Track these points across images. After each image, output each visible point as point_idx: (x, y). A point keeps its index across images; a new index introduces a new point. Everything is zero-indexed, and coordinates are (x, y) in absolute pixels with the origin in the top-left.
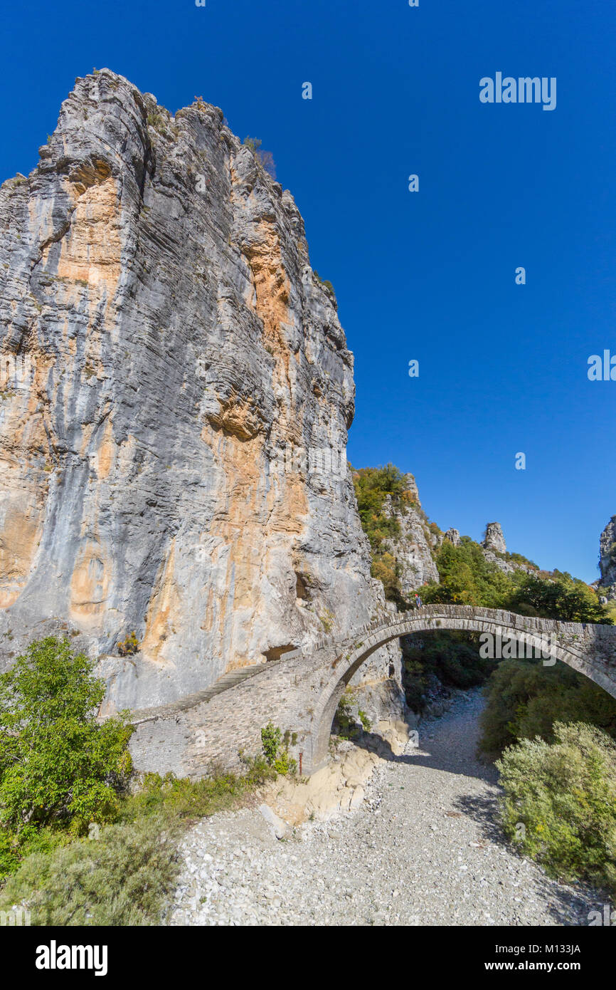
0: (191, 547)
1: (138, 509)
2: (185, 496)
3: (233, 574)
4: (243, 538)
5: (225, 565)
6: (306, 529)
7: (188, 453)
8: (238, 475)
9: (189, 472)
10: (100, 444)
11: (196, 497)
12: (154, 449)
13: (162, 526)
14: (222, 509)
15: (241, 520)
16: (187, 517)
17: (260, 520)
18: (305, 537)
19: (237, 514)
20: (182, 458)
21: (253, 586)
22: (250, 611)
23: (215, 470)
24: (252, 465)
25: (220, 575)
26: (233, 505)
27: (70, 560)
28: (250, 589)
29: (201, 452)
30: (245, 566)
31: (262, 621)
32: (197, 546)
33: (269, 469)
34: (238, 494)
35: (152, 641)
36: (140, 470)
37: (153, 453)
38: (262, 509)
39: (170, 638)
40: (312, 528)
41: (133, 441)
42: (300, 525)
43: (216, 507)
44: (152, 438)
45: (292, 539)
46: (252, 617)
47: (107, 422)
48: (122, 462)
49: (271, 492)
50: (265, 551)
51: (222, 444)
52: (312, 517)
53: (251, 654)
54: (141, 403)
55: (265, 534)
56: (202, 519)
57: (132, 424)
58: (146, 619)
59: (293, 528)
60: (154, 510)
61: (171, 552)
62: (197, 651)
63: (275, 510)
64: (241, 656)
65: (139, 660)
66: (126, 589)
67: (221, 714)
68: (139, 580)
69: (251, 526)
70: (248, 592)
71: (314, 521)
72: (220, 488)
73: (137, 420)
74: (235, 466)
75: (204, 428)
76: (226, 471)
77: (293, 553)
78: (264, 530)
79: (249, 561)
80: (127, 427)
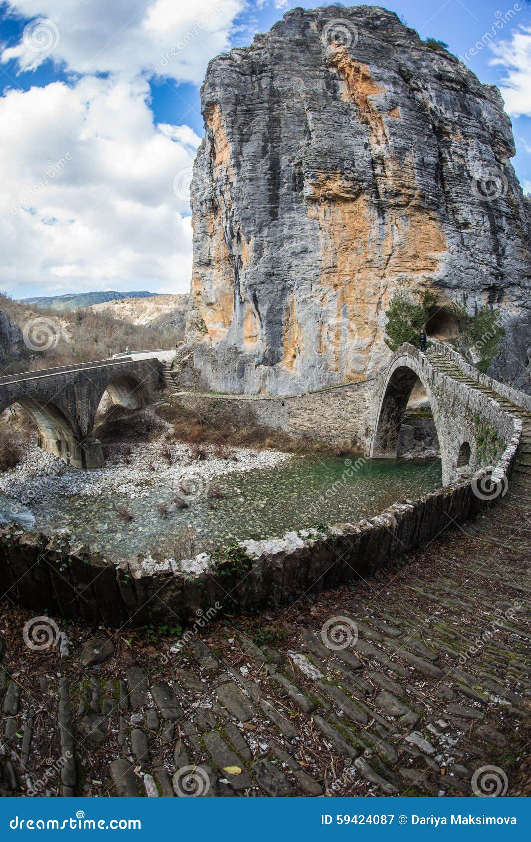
0: (303, 297)
1: (258, 281)
2: (294, 263)
3: (345, 312)
4: (355, 283)
5: (336, 306)
6: (441, 266)
7: (293, 232)
8: (345, 234)
9: (296, 245)
10: (242, 247)
11: (305, 261)
12: (268, 239)
13: (280, 287)
14: (330, 264)
15: (352, 269)
16: (298, 277)
17: (376, 265)
18: (439, 273)
19: (347, 264)
20: (290, 237)
21: (369, 321)
22: (367, 341)
23: (318, 237)
24: (361, 220)
25: (330, 314)
26: (342, 259)
27: (242, 314)
28: (367, 323)
29: (305, 227)
30: (359, 306)
31: (380, 349)
32: (309, 296)
33: (384, 218)
34: (347, 249)
35: (289, 358)
36: (261, 255)
37: (269, 242)
38: (377, 256)
39: (297, 357)
40: (450, 264)
41: (253, 239)
42: (434, 262)
43: (323, 265)
44: (265, 232)
45: (419, 277)
46: (370, 345)
47: (241, 233)
48: (250, 254)
49: (389, 238)
50: (382, 291)
51: (328, 214)
52: (452, 253)
53: (368, 372)
54: (254, 214)
55: (383, 276)
56: (311, 275)
57: (252, 228)
58: (282, 345)
59: (422, 267)
60: (273, 278)
61: (292, 303)
62: (313, 366)
63: (396, 253)
64: (358, 373)
65: (279, 368)
66: (265, 328)
67: (312, 406)
68: (269, 322)
69: (364, 272)
70: (366, 326)
71: (455, 256)
72: (326, 248)
73: (254, 226)
74: (345, 226)
75: (308, 207)
76: (332, 234)
77: (423, 290)
78: (381, 274)
79: (363, 302)
80: (249, 232)
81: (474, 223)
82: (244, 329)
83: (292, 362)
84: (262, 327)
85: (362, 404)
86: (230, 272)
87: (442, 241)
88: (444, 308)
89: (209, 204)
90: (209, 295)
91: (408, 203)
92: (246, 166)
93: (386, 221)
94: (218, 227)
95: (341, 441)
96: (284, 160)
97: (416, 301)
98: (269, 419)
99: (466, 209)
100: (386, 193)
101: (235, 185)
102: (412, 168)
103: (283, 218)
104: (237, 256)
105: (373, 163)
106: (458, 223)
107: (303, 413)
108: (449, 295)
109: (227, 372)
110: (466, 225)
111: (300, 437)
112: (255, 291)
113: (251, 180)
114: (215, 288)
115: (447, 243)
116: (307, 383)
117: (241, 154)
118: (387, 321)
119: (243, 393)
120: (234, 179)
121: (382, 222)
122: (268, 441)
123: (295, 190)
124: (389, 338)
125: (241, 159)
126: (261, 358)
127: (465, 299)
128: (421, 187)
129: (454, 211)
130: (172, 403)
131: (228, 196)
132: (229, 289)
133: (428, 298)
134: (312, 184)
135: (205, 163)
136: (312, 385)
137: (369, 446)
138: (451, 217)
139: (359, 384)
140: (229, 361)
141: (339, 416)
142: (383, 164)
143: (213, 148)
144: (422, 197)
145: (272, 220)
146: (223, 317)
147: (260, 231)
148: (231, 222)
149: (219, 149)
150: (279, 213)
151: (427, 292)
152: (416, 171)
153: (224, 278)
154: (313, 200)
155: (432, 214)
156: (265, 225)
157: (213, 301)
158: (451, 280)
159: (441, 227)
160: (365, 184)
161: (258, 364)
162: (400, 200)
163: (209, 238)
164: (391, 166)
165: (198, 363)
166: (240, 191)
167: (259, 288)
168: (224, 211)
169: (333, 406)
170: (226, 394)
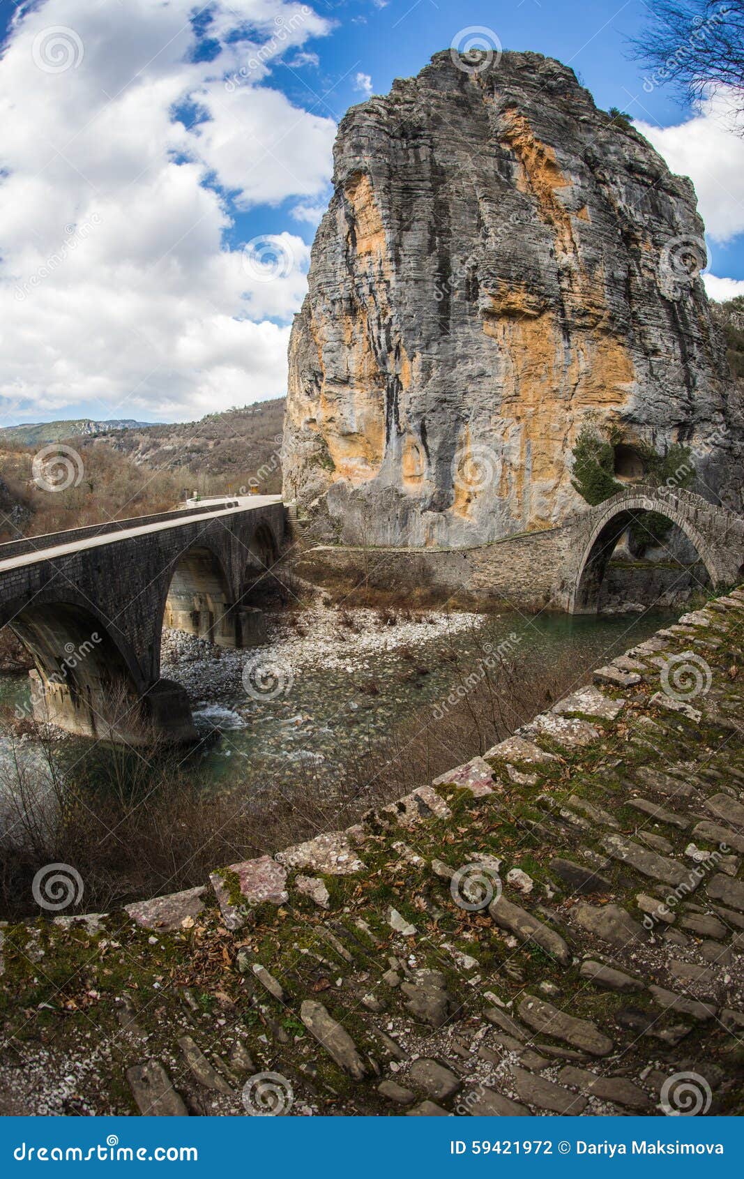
0: (481, 430)
1: (429, 408)
2: (471, 388)
3: (528, 449)
4: (539, 416)
5: (519, 442)
6: (630, 398)
7: (469, 351)
8: (528, 357)
9: (472, 367)
10: (402, 365)
11: (483, 387)
12: (438, 357)
13: (454, 417)
14: (512, 392)
15: (536, 399)
16: (475, 406)
17: (561, 396)
18: (627, 407)
19: (531, 394)
20: (464, 357)
21: (555, 460)
22: (552, 482)
23: (498, 359)
24: (545, 342)
25: (512, 451)
26: (525, 386)
27: (399, 448)
28: (551, 462)
29: (483, 346)
30: (543, 442)
31: (566, 491)
32: (487, 428)
33: (569, 341)
34: (529, 375)
35: (462, 503)
36: (429, 377)
37: (438, 361)
38: (563, 385)
39: (473, 501)
40: (639, 396)
41: (419, 356)
42: (622, 394)
43: (504, 392)
44: (434, 348)
45: (607, 410)
46: (555, 488)
47: (401, 347)
48: (415, 374)
49: (574, 365)
50: (569, 426)
51: (507, 332)
52: (640, 384)
53: (553, 519)
54: (420, 325)
55: (569, 409)
56: (491, 405)
57: (417, 342)
58: (453, 486)
59: (609, 399)
60: (445, 405)
61: (467, 436)
62: (493, 512)
63: (582, 383)
64: (542, 520)
65: (450, 515)
66: (434, 466)
67: (500, 558)
68: (440, 459)
69: (550, 403)
70: (550, 465)
71: (643, 388)
72: (507, 374)
73: (420, 339)
74: (526, 348)
75: (485, 322)
76: (513, 356)
77: (610, 425)
78: (567, 406)
79: (548, 438)
80: (414, 347)
81: (663, 350)
82: (402, 466)
83: (465, 508)
84: (429, 464)
85: (556, 554)
86: (378, 394)
87: (629, 370)
88: (630, 446)
89: (345, 304)
90: (348, 422)
91: (595, 325)
92: (409, 264)
93: (572, 344)
94: (358, 336)
95: (533, 598)
96: (455, 259)
97: (604, 438)
98: (447, 575)
99: (656, 334)
100: (573, 311)
101: (393, 284)
102: (603, 284)
103: (455, 333)
104: (393, 375)
105: (559, 274)
106: (645, 349)
107: (489, 567)
108: (638, 432)
109: (386, 520)
110: (655, 352)
111: (485, 596)
112: (423, 420)
113: (416, 281)
114: (358, 413)
115: (635, 373)
116: (487, 531)
117: (400, 245)
118: (575, 460)
119: (405, 545)
120: (392, 278)
121: (567, 345)
122: (451, 601)
123: (468, 299)
124: (576, 480)
125: (401, 253)
126: (427, 503)
127: (654, 436)
128: (611, 307)
129: (642, 335)
130: (312, 560)
131: (382, 297)
132: (379, 416)
133: (615, 434)
134: (492, 295)
135: (339, 249)
136: (492, 533)
137: (567, 601)
138: (637, 342)
139: (551, 532)
140: (389, 506)
141: (531, 569)
142: (569, 276)
143: (352, 231)
144: (612, 319)
145: (442, 334)
146: (366, 450)
147: (427, 346)
148: (388, 332)
149: (362, 232)
150: (451, 326)
151: (614, 429)
152: (606, 287)
153: (369, 401)
154: (490, 315)
155: (621, 338)
156: (434, 340)
157: (355, 430)
158: (640, 415)
159: (628, 354)
160: (551, 300)
161: (424, 510)
162: (588, 320)
163: (347, 349)
164: (579, 279)
165: (335, 509)
166: (402, 293)
167: (429, 417)
168: (375, 316)
169: (524, 558)
170: (385, 547)
